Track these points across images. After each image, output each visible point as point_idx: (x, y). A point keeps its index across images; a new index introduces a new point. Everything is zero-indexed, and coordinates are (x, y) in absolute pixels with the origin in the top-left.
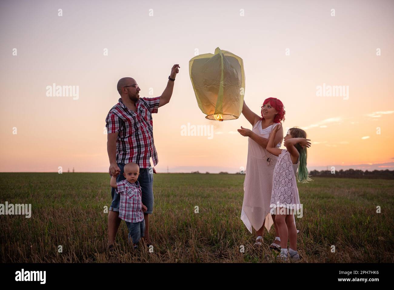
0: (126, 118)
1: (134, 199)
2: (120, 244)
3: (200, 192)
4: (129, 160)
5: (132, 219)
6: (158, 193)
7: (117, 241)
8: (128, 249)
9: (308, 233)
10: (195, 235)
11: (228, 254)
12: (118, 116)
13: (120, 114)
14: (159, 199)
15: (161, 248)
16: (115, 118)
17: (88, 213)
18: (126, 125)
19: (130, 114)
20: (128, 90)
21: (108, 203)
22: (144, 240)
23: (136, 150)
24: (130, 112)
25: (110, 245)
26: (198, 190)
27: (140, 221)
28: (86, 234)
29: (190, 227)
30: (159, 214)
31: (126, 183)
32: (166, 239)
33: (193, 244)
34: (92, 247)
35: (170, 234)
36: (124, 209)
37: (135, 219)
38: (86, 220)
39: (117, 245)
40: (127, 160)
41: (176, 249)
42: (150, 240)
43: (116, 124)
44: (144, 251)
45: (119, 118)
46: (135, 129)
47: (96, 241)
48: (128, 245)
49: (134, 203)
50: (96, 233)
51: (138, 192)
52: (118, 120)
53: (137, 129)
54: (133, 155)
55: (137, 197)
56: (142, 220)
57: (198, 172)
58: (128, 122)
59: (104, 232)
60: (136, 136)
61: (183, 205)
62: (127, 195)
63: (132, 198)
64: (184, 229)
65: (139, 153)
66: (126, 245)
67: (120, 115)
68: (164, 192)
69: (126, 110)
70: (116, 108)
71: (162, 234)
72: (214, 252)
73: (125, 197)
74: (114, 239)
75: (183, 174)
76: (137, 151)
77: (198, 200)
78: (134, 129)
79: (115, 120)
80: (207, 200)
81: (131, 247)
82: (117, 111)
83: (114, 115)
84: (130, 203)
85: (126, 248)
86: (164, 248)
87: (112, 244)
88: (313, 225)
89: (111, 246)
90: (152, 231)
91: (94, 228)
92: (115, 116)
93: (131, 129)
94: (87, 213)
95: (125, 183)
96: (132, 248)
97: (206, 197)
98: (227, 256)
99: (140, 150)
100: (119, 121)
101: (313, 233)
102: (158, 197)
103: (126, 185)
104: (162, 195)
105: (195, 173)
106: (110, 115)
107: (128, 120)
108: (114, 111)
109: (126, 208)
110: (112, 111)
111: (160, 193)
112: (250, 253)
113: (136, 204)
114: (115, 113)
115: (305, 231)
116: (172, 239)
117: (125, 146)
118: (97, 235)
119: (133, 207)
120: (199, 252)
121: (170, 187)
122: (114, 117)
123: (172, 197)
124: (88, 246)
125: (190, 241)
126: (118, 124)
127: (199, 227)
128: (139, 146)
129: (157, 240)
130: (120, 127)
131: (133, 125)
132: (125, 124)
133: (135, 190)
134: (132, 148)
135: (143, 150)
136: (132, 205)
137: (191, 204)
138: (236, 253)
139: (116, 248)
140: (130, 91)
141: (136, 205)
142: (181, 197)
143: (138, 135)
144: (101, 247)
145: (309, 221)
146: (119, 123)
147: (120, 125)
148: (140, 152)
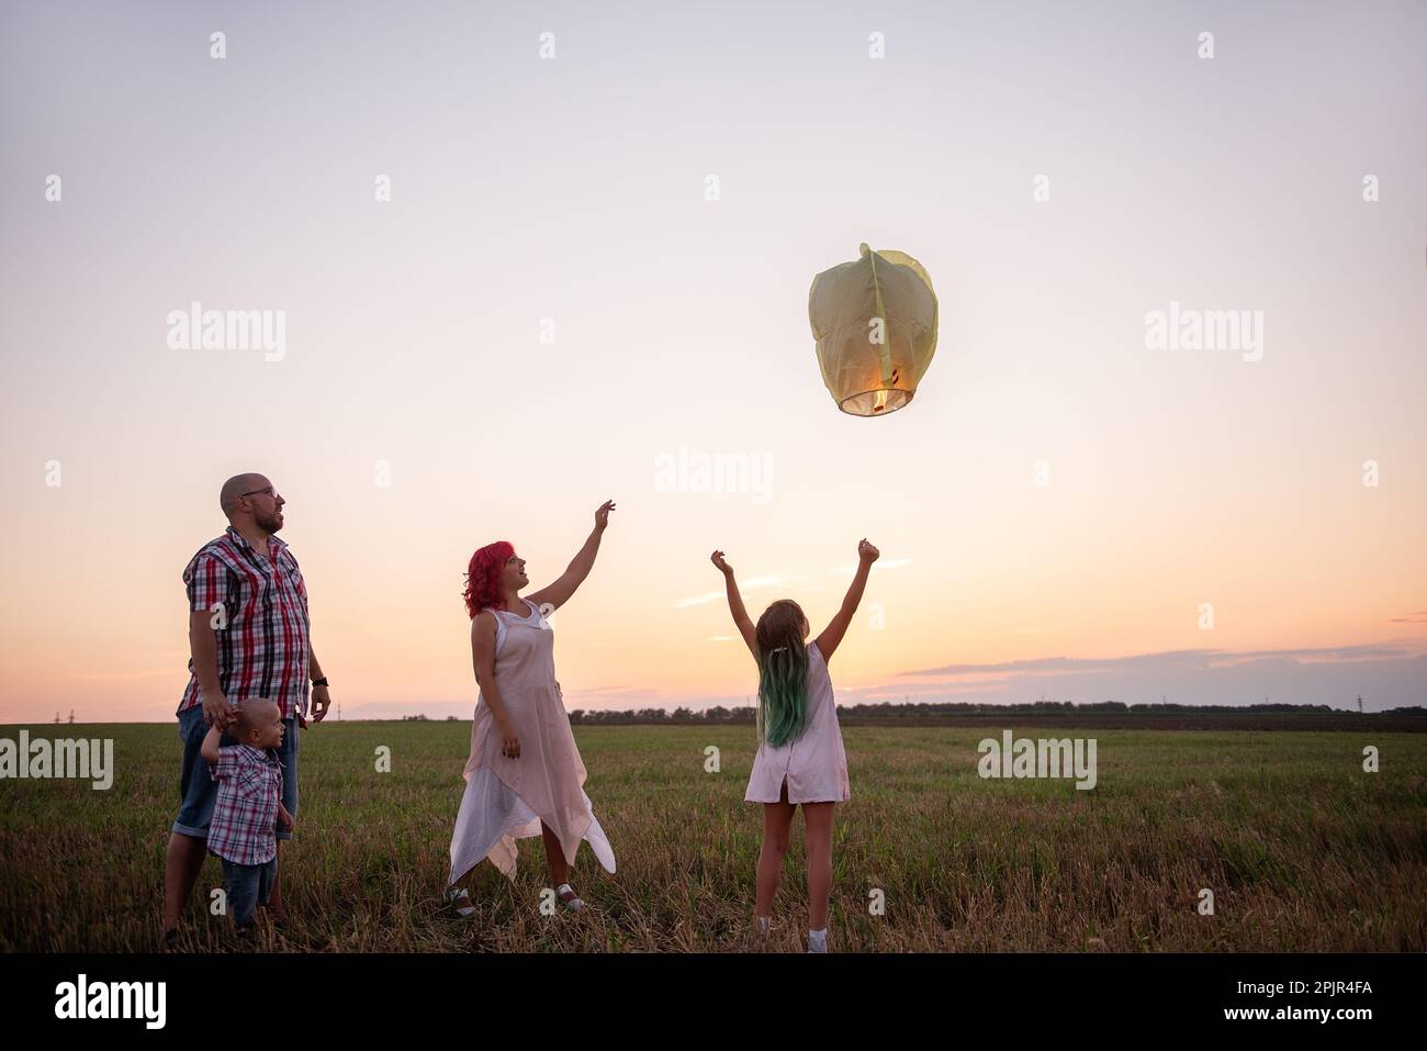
0: (245, 571)
1: (256, 799)
2: (198, 926)
3: (426, 771)
4: (240, 694)
5: (245, 855)
6: (311, 777)
7: (190, 919)
8: (220, 938)
9: (701, 872)
10: (408, 892)
11: (496, 942)
12: (225, 564)
13: (231, 560)
14: (312, 794)
15: (313, 932)
16: (217, 570)
17: (108, 839)
18: (243, 590)
19: (257, 565)
20: (253, 502)
21: (166, 809)
22: (268, 912)
23: (258, 667)
24: (258, 559)
25: (168, 930)
26: (420, 766)
27: (265, 861)
28: (99, 902)
29: (396, 870)
30: (312, 836)
31: (242, 754)
32: (327, 907)
33: (403, 917)
34: (115, 938)
35: (338, 892)
36: (225, 824)
37: (252, 855)
38: (101, 859)
39: (188, 928)
40: (233, 693)
41: (355, 934)
42: (283, 911)
43: (218, 586)
44: (264, 942)
45: (230, 571)
46: (265, 606)
47: (129, 922)
48: (220, 929)
49: (254, 811)
50: (129, 898)
51: (272, 782)
52: (224, 575)
53: (269, 608)
54: (250, 679)
55: (266, 795)
56: (269, 859)
57: (422, 716)
58: (249, 584)
59: (152, 893)
60: (265, 626)
61: (378, 808)
62: (239, 785)
63: (252, 796)
64: (377, 877)
65: (268, 675)
66: (216, 929)
67: (231, 562)
68: (326, 774)
69: (247, 552)
70: (219, 544)
71: (317, 892)
72: (459, 935)
73: (232, 791)
74: (182, 914)
75: (380, 723)
76: (261, 669)
77: (420, 794)
78: (261, 605)
79: (218, 575)
80: (446, 795)
81: (227, 933)
82: (223, 552)
83: (214, 562)
84: (245, 810)
85: (214, 937)
86: (322, 932)
87: (173, 927)
88: (714, 850)
89: (171, 934)
90: (289, 885)
91: (122, 883)
92: (218, 564)
93: (254, 602)
94: (104, 841)
95: (237, 752)
96: (231, 936)
97: (441, 786)
98: (491, 947)
99: (272, 666)
100: (228, 577)
101: (714, 873)
102: (311, 789)
103: (242, 760)
104: (322, 784)
105: (413, 720)
106: (203, 561)
107: (252, 578)
108: (215, 552)
109: (231, 821)
110: (207, 551)
111: (315, 778)
112: (553, 936)
113: (260, 813)
114: (217, 557)
115: (693, 868)
116: (345, 905)
117: (231, 654)
118: (131, 903)
119: (252, 821)
120: (419, 938)
121: (345, 760)
122: (214, 567)
123: (348, 787)
124: (105, 935)
125: (395, 909)
126: (225, 586)
127: (421, 871)
128: (269, 657)
129: (304, 910)
130: (228, 595)
131: (261, 594)
132: (239, 589)
133: (262, 776)
134: (249, 661)
135: (279, 666)
136: (249, 816)
137: (399, 806)
138: (515, 940)
139: (187, 938)
140: (258, 506)
141: (262, 816)
142: (372, 787)
143: (272, 625)
144: (143, 937)
145: (703, 841)
146: (228, 584)
147: (228, 589)
148: (271, 671)
